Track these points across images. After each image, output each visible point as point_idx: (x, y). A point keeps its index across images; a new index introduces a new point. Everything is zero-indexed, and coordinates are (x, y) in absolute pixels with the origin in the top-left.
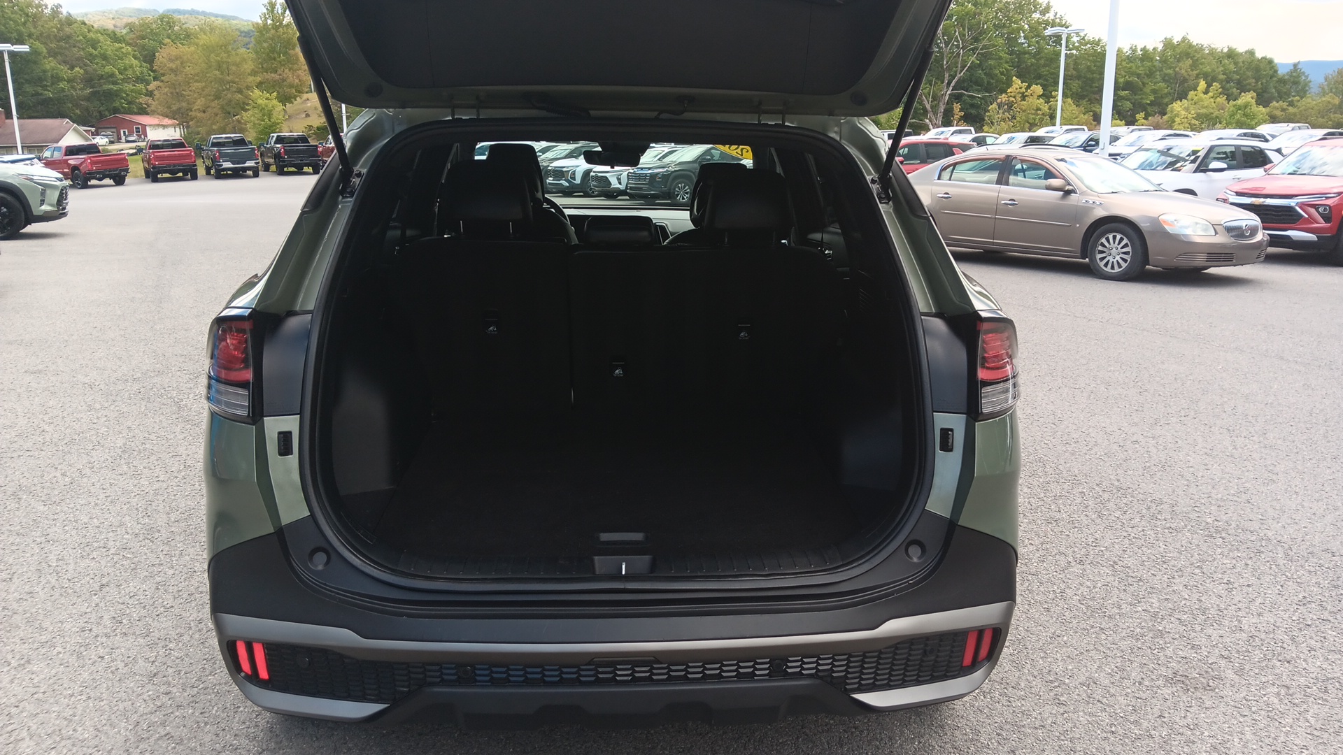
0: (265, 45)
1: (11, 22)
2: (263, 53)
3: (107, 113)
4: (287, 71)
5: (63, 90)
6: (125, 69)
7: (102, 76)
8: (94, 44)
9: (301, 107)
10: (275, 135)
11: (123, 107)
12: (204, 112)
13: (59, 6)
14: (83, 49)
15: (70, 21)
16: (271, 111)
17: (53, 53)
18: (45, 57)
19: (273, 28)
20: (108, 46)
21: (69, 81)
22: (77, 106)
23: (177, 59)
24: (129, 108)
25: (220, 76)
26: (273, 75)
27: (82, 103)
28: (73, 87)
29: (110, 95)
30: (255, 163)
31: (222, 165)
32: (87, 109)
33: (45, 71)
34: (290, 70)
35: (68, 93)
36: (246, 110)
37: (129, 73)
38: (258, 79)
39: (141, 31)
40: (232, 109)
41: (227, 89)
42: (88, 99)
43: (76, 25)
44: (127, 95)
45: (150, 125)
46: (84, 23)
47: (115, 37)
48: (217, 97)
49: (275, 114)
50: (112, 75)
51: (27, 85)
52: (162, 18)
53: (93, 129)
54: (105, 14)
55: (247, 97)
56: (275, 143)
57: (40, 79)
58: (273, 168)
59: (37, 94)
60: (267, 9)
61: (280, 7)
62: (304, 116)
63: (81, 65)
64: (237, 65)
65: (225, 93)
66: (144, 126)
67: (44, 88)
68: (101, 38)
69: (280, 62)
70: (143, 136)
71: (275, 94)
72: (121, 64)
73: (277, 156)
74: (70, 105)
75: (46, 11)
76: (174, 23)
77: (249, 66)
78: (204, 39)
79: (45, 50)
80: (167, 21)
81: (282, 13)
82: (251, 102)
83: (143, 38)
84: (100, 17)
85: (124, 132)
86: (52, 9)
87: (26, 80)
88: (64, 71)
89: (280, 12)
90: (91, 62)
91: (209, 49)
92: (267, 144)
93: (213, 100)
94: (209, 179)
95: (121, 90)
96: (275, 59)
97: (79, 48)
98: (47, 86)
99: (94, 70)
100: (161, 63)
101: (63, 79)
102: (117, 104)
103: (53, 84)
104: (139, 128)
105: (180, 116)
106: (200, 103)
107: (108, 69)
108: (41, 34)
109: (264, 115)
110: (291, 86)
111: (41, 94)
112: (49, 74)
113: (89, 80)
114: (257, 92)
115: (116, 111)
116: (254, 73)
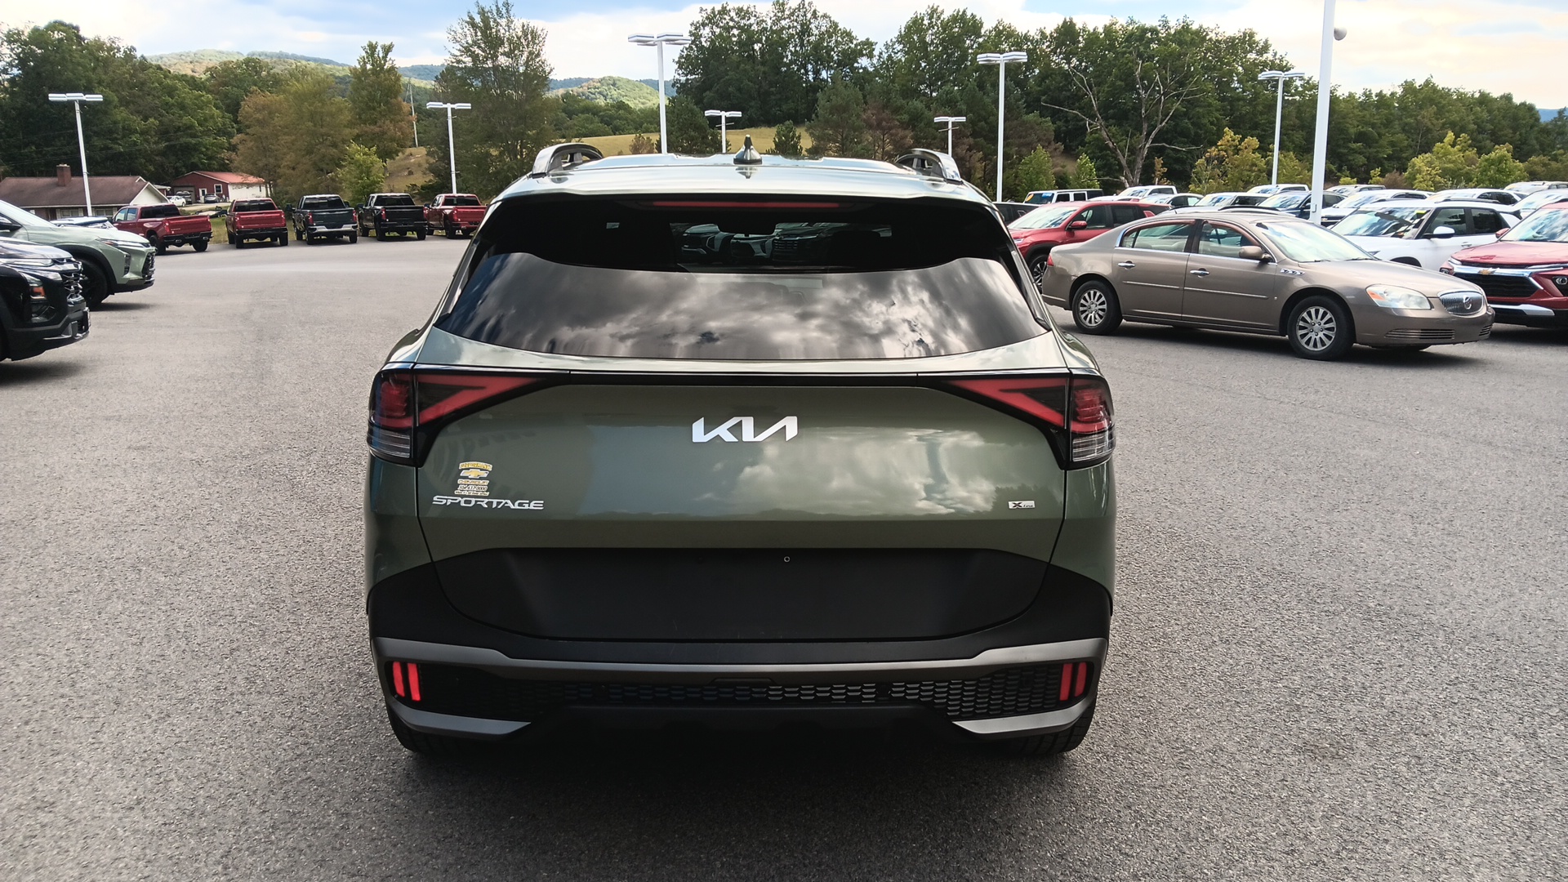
0: (364, 93)
1: (80, 68)
2: (361, 102)
3: (184, 170)
4: (388, 122)
5: (135, 144)
6: (206, 120)
7: (179, 127)
8: (171, 90)
9: (402, 163)
10: (376, 195)
11: (202, 163)
12: (294, 169)
13: (133, 49)
14: (159, 97)
15: (144, 65)
16: (370, 167)
17: (124, 103)
18: (115, 107)
19: (373, 73)
20: (186, 94)
21: (142, 133)
22: (150, 161)
23: (264, 109)
24: (209, 164)
25: (313, 128)
26: (372, 127)
27: (157, 158)
28: (146, 141)
29: (188, 150)
30: (353, 227)
31: (316, 229)
32: (162, 166)
33: (115, 123)
34: (391, 122)
35: (142, 147)
36: (341, 167)
37: (211, 127)
38: (356, 131)
39: (223, 77)
40: (324, 166)
41: (321, 143)
42: (163, 154)
43: (151, 70)
44: (207, 149)
45: (233, 184)
46: (159, 68)
47: (192, 83)
48: (310, 152)
49: (374, 171)
50: (191, 127)
51: (95, 138)
52: (248, 61)
53: (168, 188)
54: (183, 57)
55: (344, 152)
56: (375, 204)
57: (111, 132)
58: (373, 233)
59: (107, 148)
60: (367, 52)
61: (381, 50)
62: (406, 173)
63: (156, 115)
64: (332, 115)
65: (318, 147)
66: (226, 185)
67: (114, 140)
68: (179, 85)
69: (380, 112)
70: (224, 196)
71: (374, 148)
72: (200, 114)
73: (378, 219)
74: (143, 161)
75: (118, 55)
76: (261, 67)
77: (346, 116)
78: (296, 86)
79: (116, 99)
80: (252, 65)
81: (383, 57)
82: (347, 157)
83: (225, 84)
84: (176, 61)
85: (203, 191)
86: (125, 52)
87: (95, 132)
88: (137, 122)
89: (381, 55)
90: (167, 113)
91: (301, 98)
92: (366, 206)
93: (303, 156)
94: (299, 245)
95: (200, 144)
96: (374, 109)
97: (154, 96)
98: (117, 139)
99: (171, 120)
100: (247, 113)
101: (135, 132)
102: (195, 160)
103: (124, 137)
104: (220, 187)
105: (267, 173)
106: (290, 158)
107: (186, 119)
108: (112, 81)
109: (361, 173)
110: (393, 140)
111: (111, 148)
112: (120, 125)
113: (164, 133)
114: (354, 145)
115: (194, 167)
116: (351, 125)
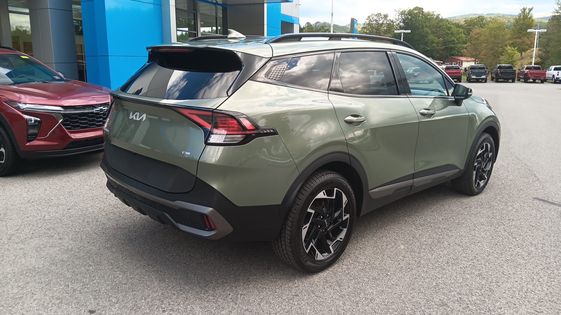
0: (518, 27)
1: (421, 22)
2: (516, 30)
3: (449, 56)
4: (525, 38)
5: (434, 47)
6: (459, 38)
7: (450, 41)
8: (449, 28)
9: (530, 54)
10: (498, 65)
11: (456, 54)
12: (485, 55)
13: (439, 15)
14: (445, 31)
15: (442, 20)
16: (513, 55)
17: (433, 33)
18: (430, 34)
19: (523, 19)
20: (454, 29)
21: (437, 43)
22: (438, 53)
23: (478, 34)
24: (458, 54)
25: (495, 41)
26: (519, 40)
27: (440, 52)
28: (438, 46)
29: (452, 49)
30: (486, 77)
31: (472, 77)
32: (442, 54)
33: (428, 40)
34: (527, 38)
35: (436, 48)
36: (502, 55)
37: (461, 40)
38: (511, 42)
39: (470, 23)
40: (497, 55)
41: (496, 46)
42: (443, 50)
43: (444, 22)
44: (458, 49)
45: (464, 61)
46: (447, 21)
47: (458, 26)
48: (491, 49)
49: (515, 56)
50: (454, 41)
51: (422, 45)
52: (479, 17)
53: (442, 62)
54: (463, 17)
55: (504, 49)
57: (427, 43)
59: (424, 48)
60: (522, 11)
61: (528, 10)
62: (530, 58)
63: (443, 37)
64: (503, 36)
65: (495, 47)
66: (462, 61)
67: (427, 46)
68: (452, 26)
69: (523, 34)
70: (461, 65)
71: (516, 48)
72: (458, 36)
73: (497, 74)
74: (436, 53)
75: (434, 17)
76: (484, 19)
77: (508, 36)
78: (491, 25)
79: (430, 32)
80: (481, 19)
81: (528, 13)
82: (505, 51)
83: (470, 26)
84: (460, 18)
85: (454, 63)
86: (437, 16)
87: (422, 43)
88: (436, 40)
89: (527, 12)
90: (447, 36)
91: (492, 29)
93: (490, 51)
95: (456, 47)
96: (521, 33)
97: (443, 30)
98: (428, 45)
99: (448, 39)
100: (472, 36)
101: (435, 43)
102: (453, 52)
103: (431, 44)
104: (460, 62)
105: (475, 57)
106: (483, 52)
107: (453, 38)
108: (430, 26)
109: (509, 57)
110: (527, 45)
111: (426, 48)
112: (430, 41)
113: (445, 43)
114: (509, 47)
115: (453, 55)
116: (510, 39)
